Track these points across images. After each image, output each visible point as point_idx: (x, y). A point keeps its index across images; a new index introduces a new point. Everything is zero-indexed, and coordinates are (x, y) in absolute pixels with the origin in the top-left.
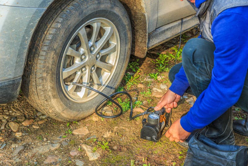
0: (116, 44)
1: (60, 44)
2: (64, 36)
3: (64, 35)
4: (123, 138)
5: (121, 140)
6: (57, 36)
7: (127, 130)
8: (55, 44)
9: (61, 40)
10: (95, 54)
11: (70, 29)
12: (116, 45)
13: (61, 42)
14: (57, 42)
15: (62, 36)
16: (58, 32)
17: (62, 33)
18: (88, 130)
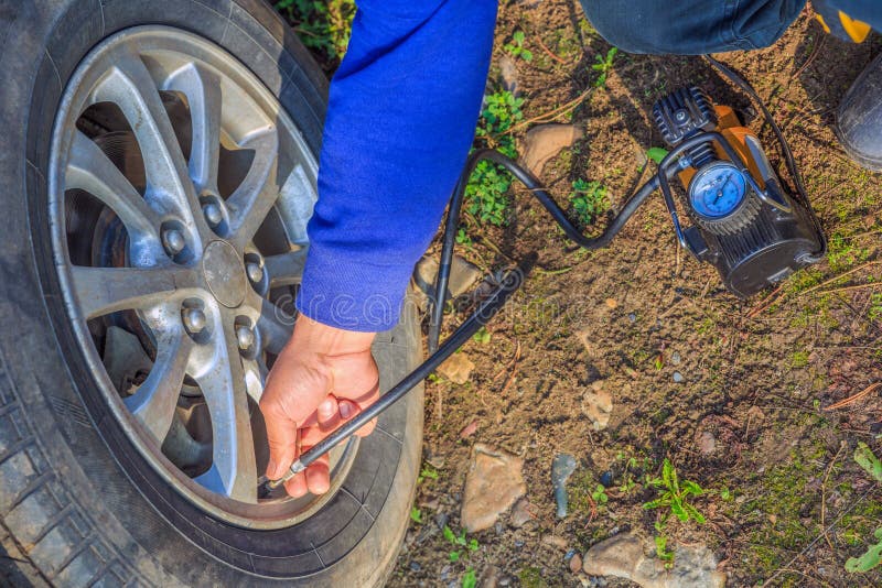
0: (190, 66)
1: (118, 497)
2: (89, 461)
3: (85, 453)
4: (676, 361)
5: (678, 377)
6: (72, 505)
7: (636, 300)
8: (110, 534)
9: (103, 490)
10: (202, 238)
11: (67, 401)
12: (200, 69)
13: (112, 488)
14: (104, 518)
15: (87, 472)
16: (57, 487)
17: (70, 466)
18: (505, 458)
